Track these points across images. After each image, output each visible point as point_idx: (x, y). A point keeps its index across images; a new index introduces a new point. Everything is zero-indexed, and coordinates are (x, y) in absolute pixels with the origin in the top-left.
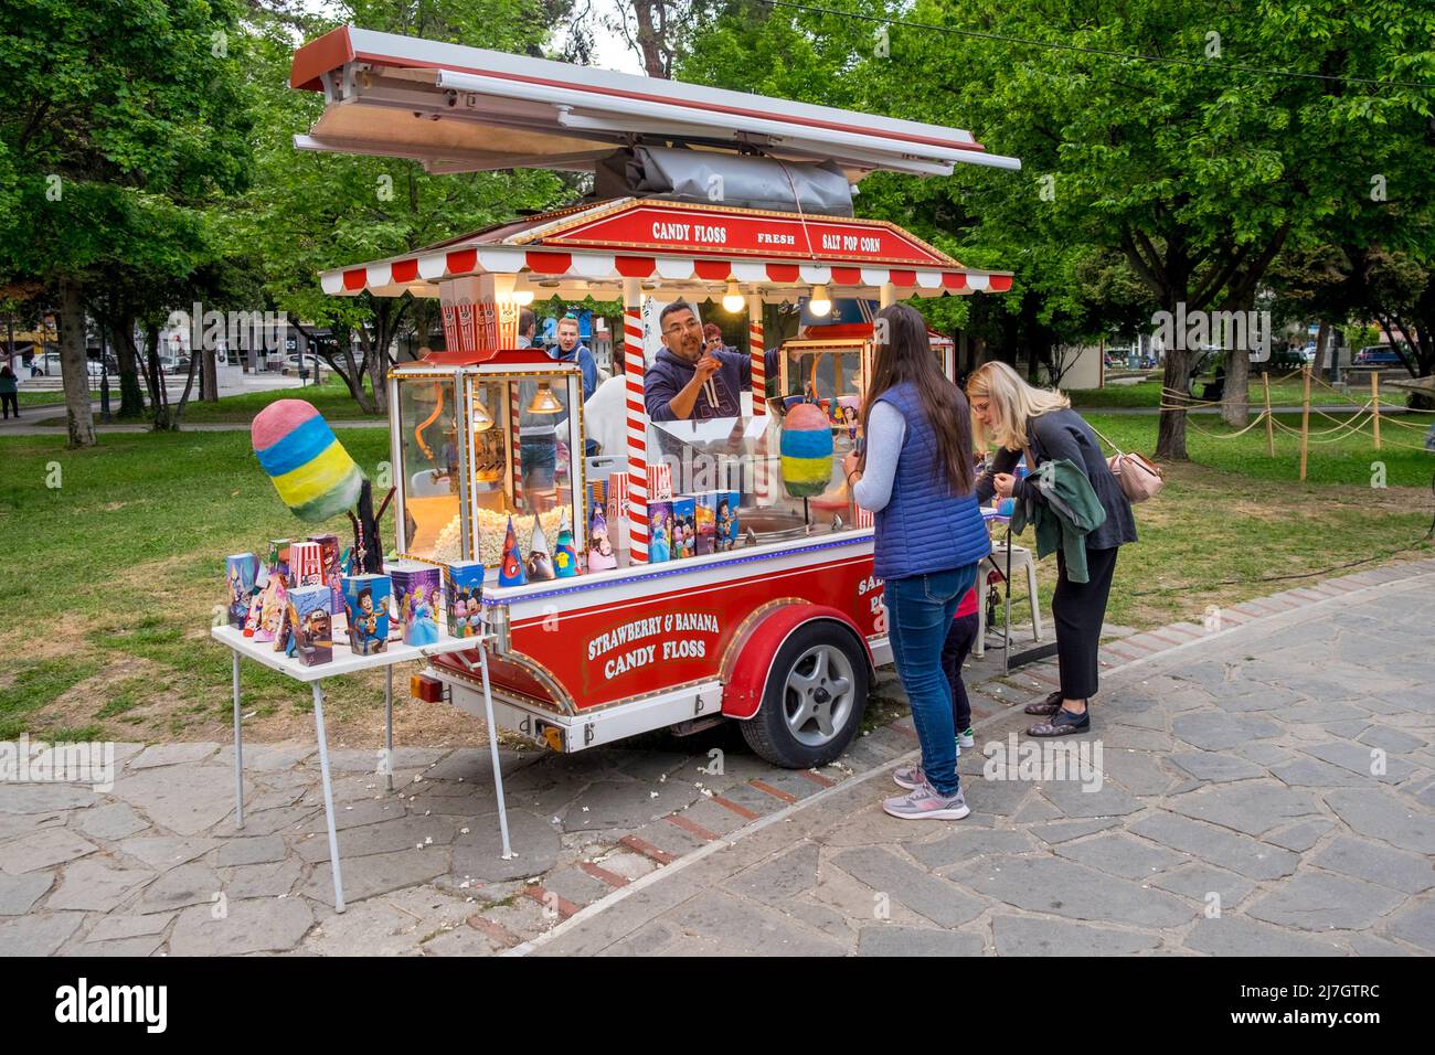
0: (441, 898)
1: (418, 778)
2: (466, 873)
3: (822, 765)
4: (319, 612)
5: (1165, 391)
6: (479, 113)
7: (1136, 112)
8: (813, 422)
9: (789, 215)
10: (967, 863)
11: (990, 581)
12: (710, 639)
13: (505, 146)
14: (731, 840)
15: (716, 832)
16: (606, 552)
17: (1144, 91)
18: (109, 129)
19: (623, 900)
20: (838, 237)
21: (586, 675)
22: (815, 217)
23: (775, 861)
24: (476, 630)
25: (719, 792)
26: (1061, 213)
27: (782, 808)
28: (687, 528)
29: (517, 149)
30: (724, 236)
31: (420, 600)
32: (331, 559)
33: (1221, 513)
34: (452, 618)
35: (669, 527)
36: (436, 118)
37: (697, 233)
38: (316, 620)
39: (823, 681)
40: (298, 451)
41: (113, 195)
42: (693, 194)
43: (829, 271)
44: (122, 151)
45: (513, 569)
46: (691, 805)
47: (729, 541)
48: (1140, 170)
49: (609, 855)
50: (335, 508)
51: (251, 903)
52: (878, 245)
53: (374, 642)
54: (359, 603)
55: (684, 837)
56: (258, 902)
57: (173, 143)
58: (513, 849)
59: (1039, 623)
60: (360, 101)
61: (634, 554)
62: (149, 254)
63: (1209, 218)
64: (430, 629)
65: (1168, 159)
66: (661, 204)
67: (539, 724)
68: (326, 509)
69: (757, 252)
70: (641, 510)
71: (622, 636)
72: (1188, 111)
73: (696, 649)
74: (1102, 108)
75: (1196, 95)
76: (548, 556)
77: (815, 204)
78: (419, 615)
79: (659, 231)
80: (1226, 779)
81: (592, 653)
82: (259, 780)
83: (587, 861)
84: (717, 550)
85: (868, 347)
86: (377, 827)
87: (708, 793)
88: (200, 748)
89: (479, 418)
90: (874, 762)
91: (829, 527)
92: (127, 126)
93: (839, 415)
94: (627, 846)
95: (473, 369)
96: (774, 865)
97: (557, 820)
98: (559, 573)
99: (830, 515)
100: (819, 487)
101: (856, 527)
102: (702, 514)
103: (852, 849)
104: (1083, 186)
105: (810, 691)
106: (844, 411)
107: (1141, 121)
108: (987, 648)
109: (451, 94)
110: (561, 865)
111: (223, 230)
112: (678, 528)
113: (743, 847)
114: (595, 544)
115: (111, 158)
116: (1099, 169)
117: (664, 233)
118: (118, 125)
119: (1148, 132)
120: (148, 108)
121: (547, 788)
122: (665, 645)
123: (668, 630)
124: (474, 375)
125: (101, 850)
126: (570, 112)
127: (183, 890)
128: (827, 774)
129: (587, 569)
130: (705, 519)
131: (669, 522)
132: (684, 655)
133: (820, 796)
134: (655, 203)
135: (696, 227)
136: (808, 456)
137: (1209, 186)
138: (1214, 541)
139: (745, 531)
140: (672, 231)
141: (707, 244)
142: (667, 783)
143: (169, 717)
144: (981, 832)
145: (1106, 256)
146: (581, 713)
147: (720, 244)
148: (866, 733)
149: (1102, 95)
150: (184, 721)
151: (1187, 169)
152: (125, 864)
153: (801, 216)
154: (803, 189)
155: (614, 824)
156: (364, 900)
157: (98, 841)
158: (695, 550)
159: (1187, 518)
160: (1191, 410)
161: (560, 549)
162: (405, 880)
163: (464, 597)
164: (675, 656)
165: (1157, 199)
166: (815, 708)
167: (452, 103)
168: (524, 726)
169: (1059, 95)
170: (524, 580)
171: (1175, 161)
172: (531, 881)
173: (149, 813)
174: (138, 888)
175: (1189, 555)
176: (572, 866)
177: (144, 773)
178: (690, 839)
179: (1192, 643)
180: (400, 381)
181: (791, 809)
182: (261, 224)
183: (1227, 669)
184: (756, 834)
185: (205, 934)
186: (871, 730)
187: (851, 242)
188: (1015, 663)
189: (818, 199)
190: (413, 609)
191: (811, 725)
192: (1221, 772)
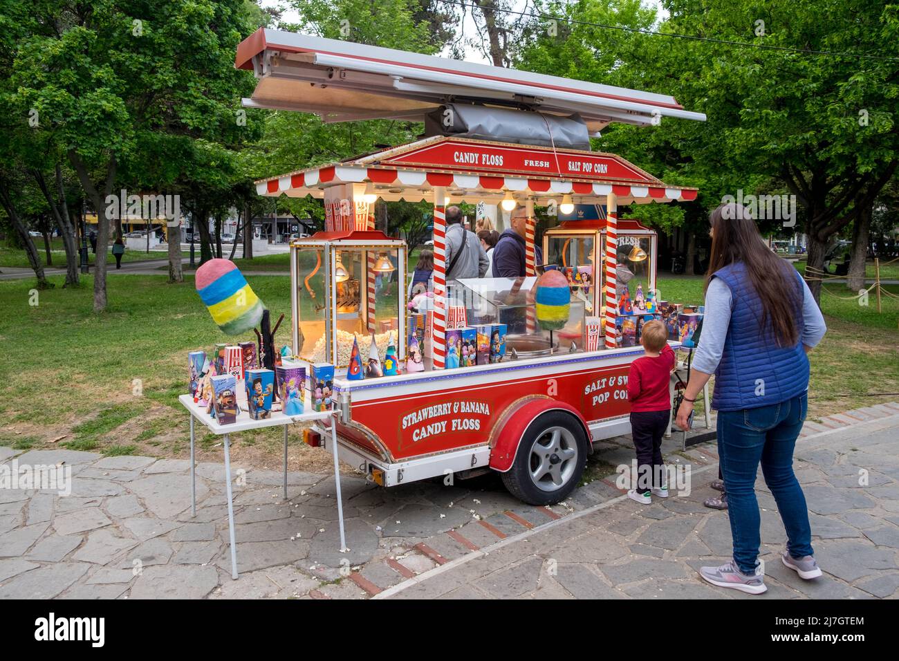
0: (298, 575)
1: (303, 493)
2: (316, 559)
3: (553, 504)
4: (228, 392)
5: (807, 268)
6: (348, 83)
7: (793, 89)
8: (557, 282)
9: (546, 148)
10: (640, 583)
11: (677, 387)
12: (483, 419)
13: (372, 106)
14: (486, 551)
15: (478, 545)
16: (417, 361)
17: (798, 75)
18: (183, 105)
19: (409, 588)
20: (579, 163)
21: (400, 438)
22: (564, 150)
23: (512, 569)
24: (328, 407)
25: (484, 517)
26: (741, 154)
27: (523, 531)
28: (471, 347)
29: (379, 107)
30: (502, 161)
31: (292, 387)
32: (251, 357)
33: (842, 349)
34: (314, 398)
35: (459, 346)
36: (324, 86)
37: (484, 159)
38: (226, 397)
39: (556, 450)
40: (221, 291)
41: (185, 141)
42: (480, 134)
43: (571, 185)
44: (189, 117)
45: (356, 369)
46: (464, 525)
47: (498, 357)
48: (795, 126)
49: (407, 555)
50: (244, 327)
51: (185, 567)
52: (606, 169)
53: (262, 412)
54: (253, 387)
55: (457, 547)
56: (189, 567)
57: (218, 112)
58: (347, 545)
59: (709, 416)
60: (273, 75)
61: (436, 363)
62: (204, 175)
63: (840, 157)
64: (298, 405)
65: (814, 118)
66: (460, 140)
67: (372, 467)
68: (240, 327)
69: (523, 171)
70: (441, 335)
71: (425, 414)
72: (829, 87)
73: (474, 425)
74: (770, 86)
75: (835, 77)
76: (379, 362)
77: (564, 142)
78: (292, 396)
79: (458, 157)
80: (831, 537)
81: (405, 424)
82: (213, 486)
83: (392, 558)
84: (491, 362)
85: (598, 235)
86: (271, 523)
87: (477, 517)
88: (186, 463)
89: (340, 273)
90: (589, 504)
91: (567, 350)
92: (193, 103)
93: (578, 278)
94: (419, 550)
95: (336, 243)
96: (511, 572)
97: (379, 528)
98: (386, 372)
99: (570, 342)
100: (560, 324)
101: (586, 350)
102: (482, 339)
103: (564, 565)
104: (756, 136)
105: (547, 456)
106: (581, 275)
107: (796, 94)
108: (673, 431)
109: (330, 70)
110: (375, 559)
111: (250, 163)
112: (465, 347)
113: (493, 556)
114: (412, 355)
115: (183, 121)
116: (767, 126)
117: (462, 158)
118: (189, 103)
119: (801, 102)
120: (204, 93)
121: (378, 505)
122: (453, 421)
123: (456, 412)
124: (337, 246)
125: (114, 524)
126: (401, 81)
127: (149, 555)
128: (556, 510)
129: (406, 370)
130: (484, 342)
131: (459, 343)
132: (466, 428)
133: (549, 525)
134: (456, 139)
135: (484, 155)
136: (553, 304)
137: (841, 136)
138: (835, 367)
139: (511, 350)
140: (467, 157)
141: (491, 166)
142: (453, 508)
143: (174, 443)
144: (653, 560)
145: (773, 183)
146: (396, 462)
147: (499, 166)
148: (586, 484)
149: (770, 77)
150: (181, 446)
151: (827, 125)
152: (124, 534)
153: (554, 149)
154: (556, 132)
155: (414, 533)
156: (251, 572)
157: (113, 518)
158: (476, 361)
159: (818, 351)
160: (824, 280)
161: (388, 357)
162: (279, 561)
163: (321, 386)
164: (459, 428)
165: (806, 144)
166: (550, 467)
167: (331, 76)
168: (363, 467)
169: (742, 78)
170: (362, 377)
171: (818, 120)
172: (355, 568)
173: (146, 503)
174: (125, 551)
175: (817, 376)
176: (382, 561)
177: (150, 476)
178: (459, 549)
179: (814, 436)
180: (297, 249)
181: (529, 533)
182: (270, 159)
183: (838, 457)
184: (503, 548)
185: (153, 586)
186: (589, 482)
187: (587, 167)
188: (691, 443)
189: (567, 139)
190: (288, 392)
191: (547, 478)
192: (828, 531)
